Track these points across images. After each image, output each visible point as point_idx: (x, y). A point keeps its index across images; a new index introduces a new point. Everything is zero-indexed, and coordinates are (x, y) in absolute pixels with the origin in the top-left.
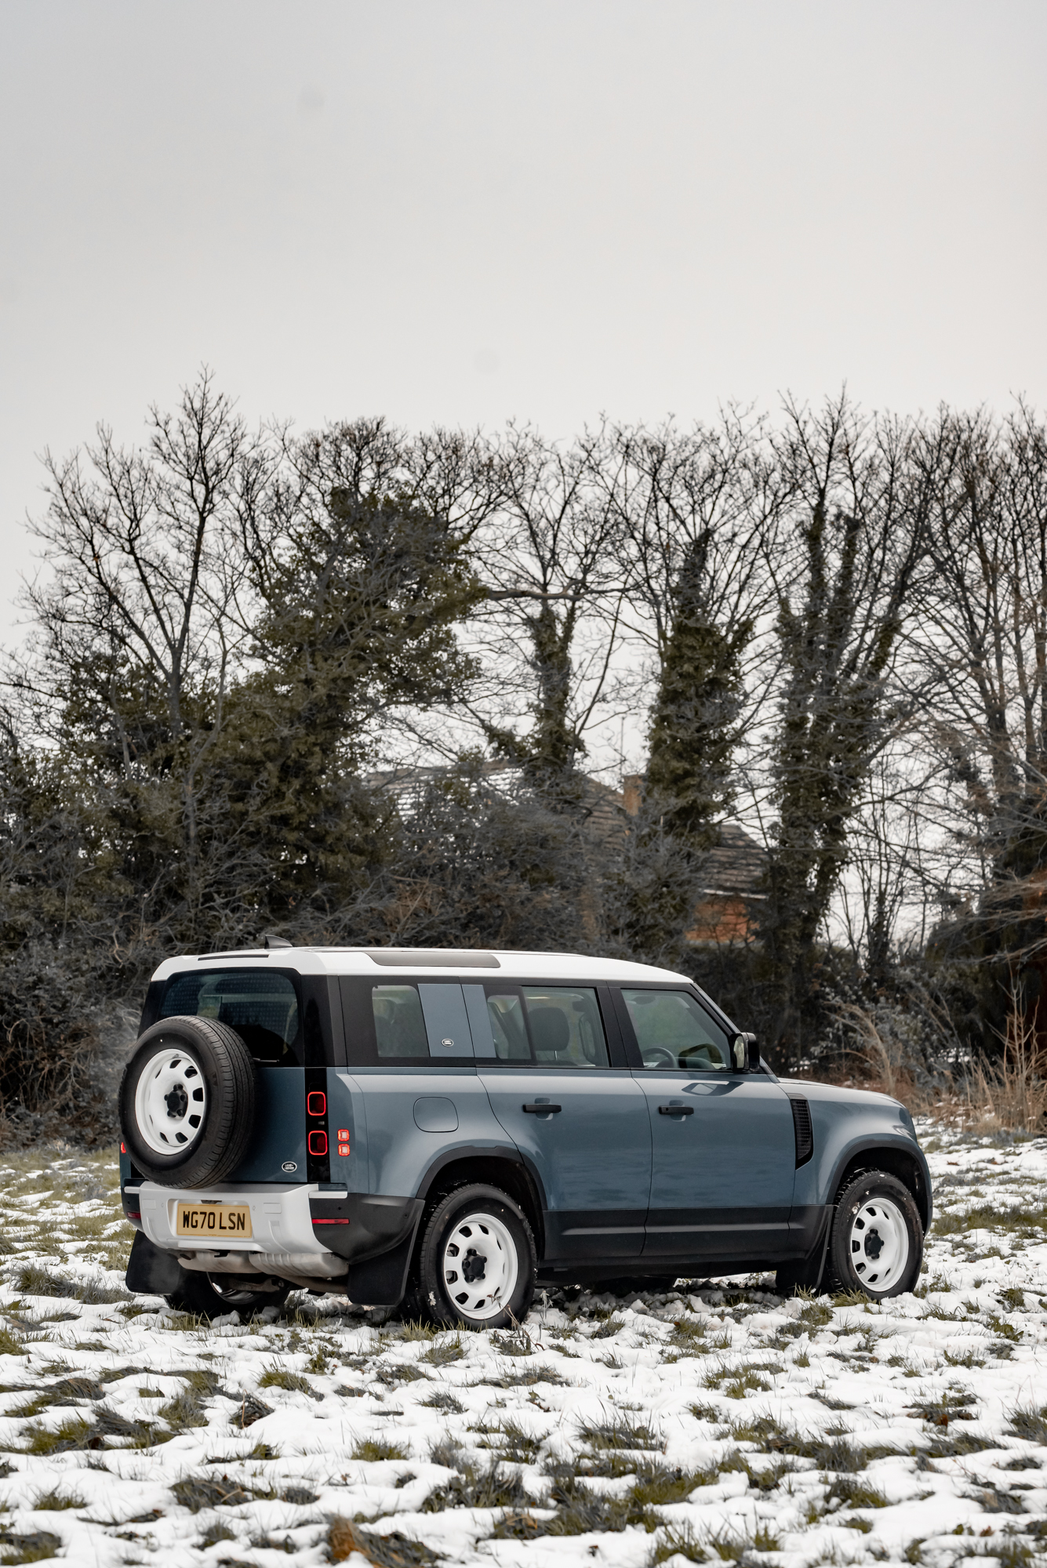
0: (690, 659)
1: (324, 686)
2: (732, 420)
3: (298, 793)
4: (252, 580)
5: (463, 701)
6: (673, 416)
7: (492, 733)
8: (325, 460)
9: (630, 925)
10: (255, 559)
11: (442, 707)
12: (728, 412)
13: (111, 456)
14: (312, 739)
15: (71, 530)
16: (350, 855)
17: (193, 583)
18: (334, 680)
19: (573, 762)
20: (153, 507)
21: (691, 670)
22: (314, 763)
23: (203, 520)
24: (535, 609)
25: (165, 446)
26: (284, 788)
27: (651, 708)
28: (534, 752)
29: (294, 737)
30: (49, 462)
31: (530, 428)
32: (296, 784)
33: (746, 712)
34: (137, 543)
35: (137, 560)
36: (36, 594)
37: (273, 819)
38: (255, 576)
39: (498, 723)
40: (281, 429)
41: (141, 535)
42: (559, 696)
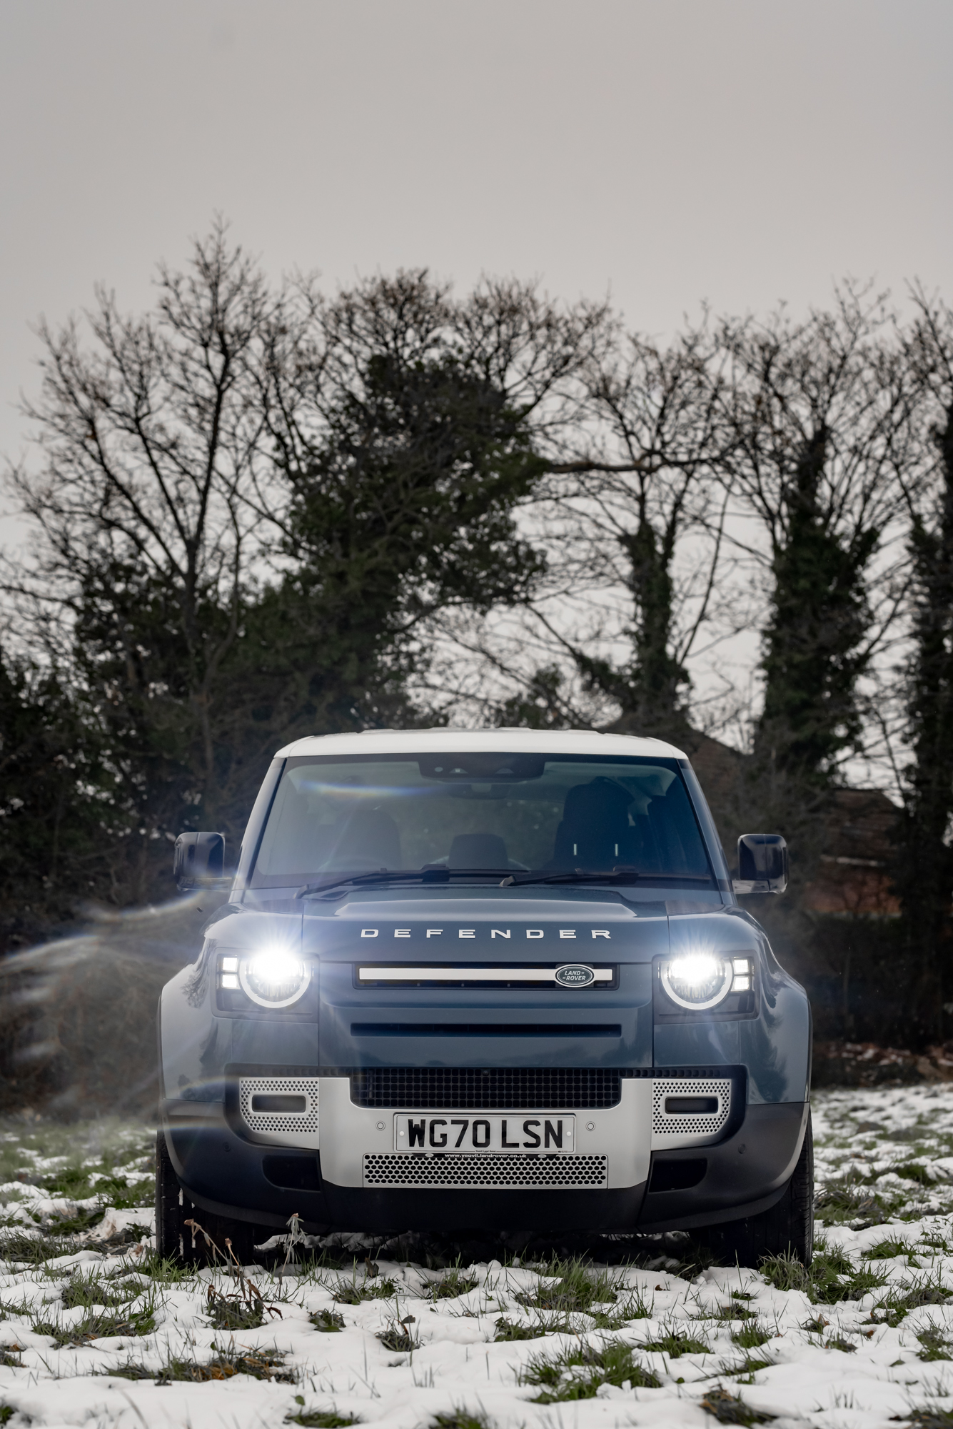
0: (808, 575)
1: (358, 580)
2: (849, 301)
4: (275, 461)
5: (527, 601)
7: (584, 663)
8: (359, 320)
10: (279, 437)
11: (503, 608)
12: (844, 291)
13: (113, 320)
14: (346, 643)
15: (72, 410)
17: (211, 467)
18: (370, 573)
19: (675, 696)
20: (162, 381)
21: (808, 585)
22: (350, 672)
23: (220, 393)
25: (176, 310)
26: (316, 702)
27: (765, 633)
28: (632, 684)
29: (325, 640)
30: (44, 333)
32: (330, 697)
33: (871, 635)
34: (143, 423)
35: (145, 440)
36: (21, 478)
38: (279, 455)
39: (590, 651)
40: (306, 283)
41: (149, 413)
42: (658, 621)
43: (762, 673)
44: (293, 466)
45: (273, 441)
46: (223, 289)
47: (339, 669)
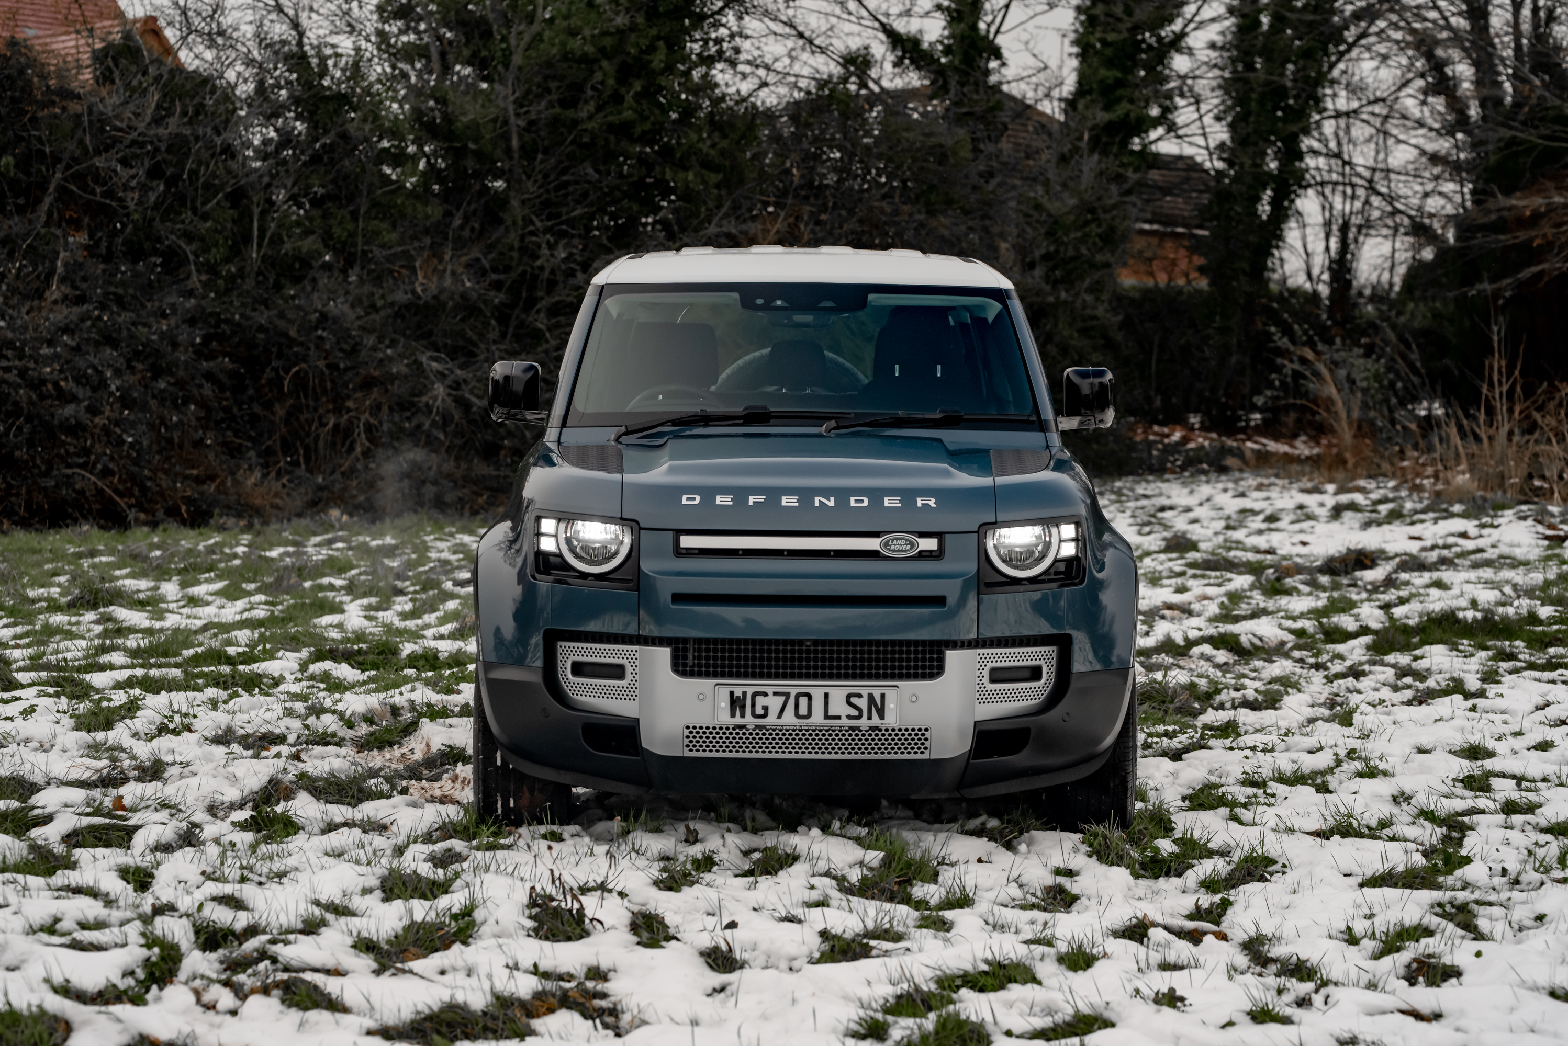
3: (638, 97)
7: (895, 39)
9: (1046, 257)
14: (654, 32)
16: (704, 172)
19: (987, 72)
22: (658, 60)
26: (623, 91)
27: (1078, 10)
28: (943, 60)
29: (633, 28)
32: (637, 85)
33: (1187, 12)
37: (611, 127)
39: (900, 26)
43: (1075, 50)
47: (647, 57)
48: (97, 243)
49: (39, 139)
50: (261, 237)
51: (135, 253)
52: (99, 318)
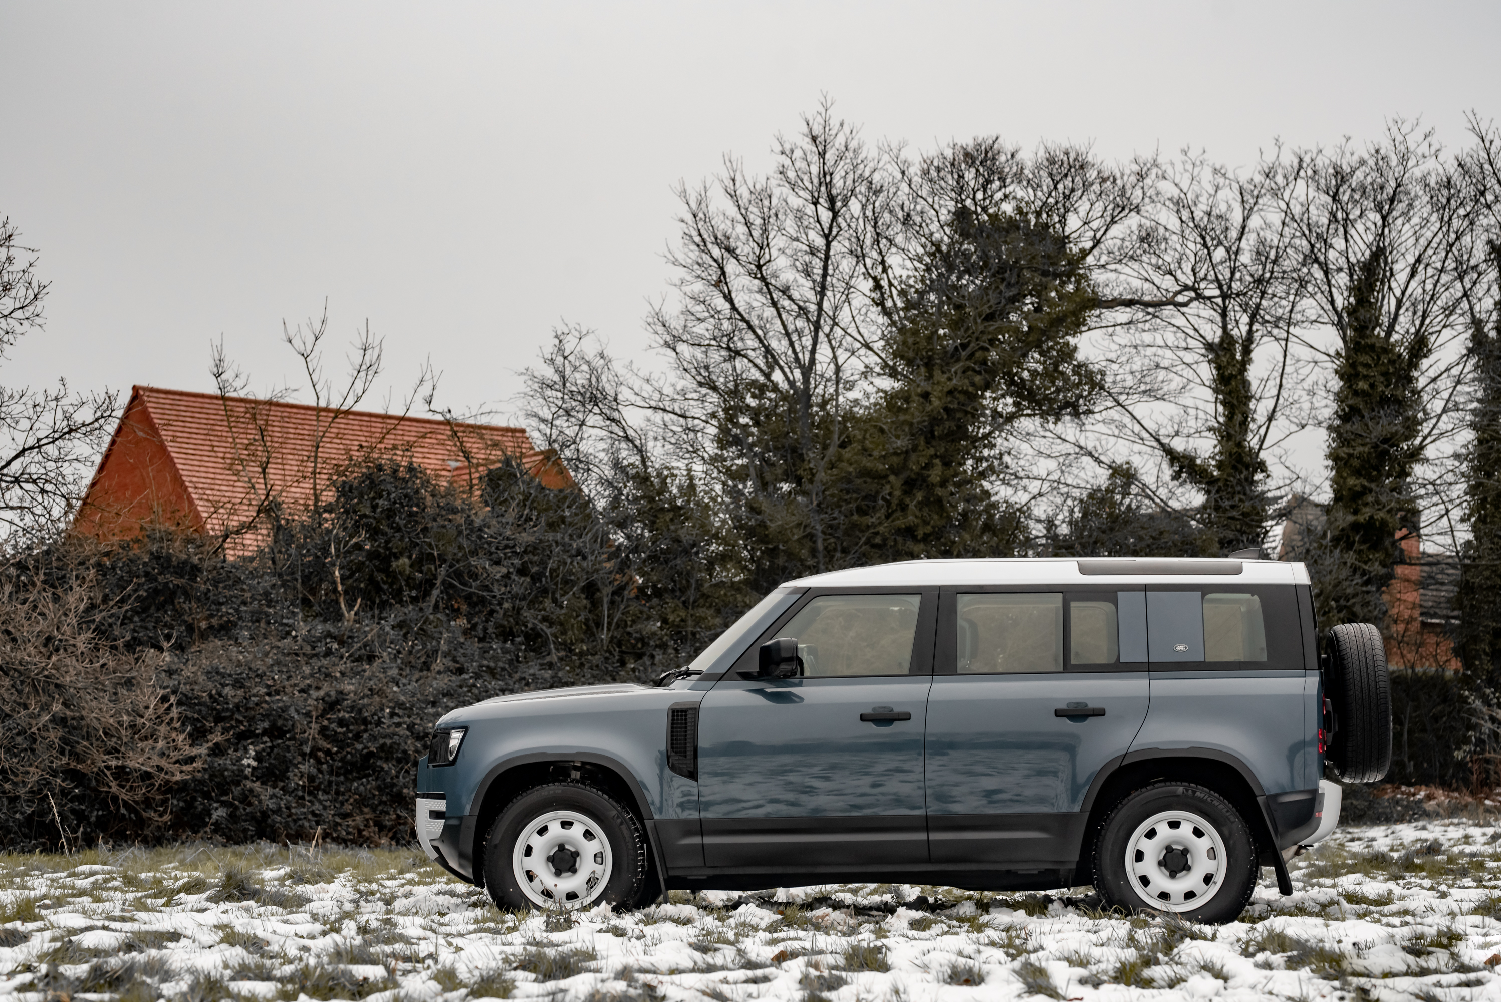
0: (1366, 377)
1: (940, 399)
2: (1399, 138)
3: (921, 505)
4: (873, 299)
6: (1348, 139)
7: (1172, 455)
10: (875, 279)
12: (1394, 130)
13: (739, 183)
15: (706, 259)
17: (820, 307)
18: (950, 393)
19: (1253, 483)
20: (780, 234)
21: (1366, 387)
22: (935, 475)
23: (828, 243)
24: (1214, 334)
25: (791, 175)
26: (907, 500)
27: (1330, 428)
28: (1215, 474)
29: (914, 449)
30: (684, 194)
31: (1206, 156)
32: (919, 496)
33: (1426, 429)
34: (764, 269)
35: (766, 283)
36: (661, 318)
37: (899, 531)
38: (876, 295)
39: (1179, 445)
40: (895, 151)
41: (769, 261)
42: (1239, 418)
43: (1330, 463)
44: (889, 303)
45: (871, 283)
46: (830, 156)
47: (926, 473)
48: (474, 627)
49: (430, 545)
50: (609, 624)
51: (506, 634)
52: (474, 686)
